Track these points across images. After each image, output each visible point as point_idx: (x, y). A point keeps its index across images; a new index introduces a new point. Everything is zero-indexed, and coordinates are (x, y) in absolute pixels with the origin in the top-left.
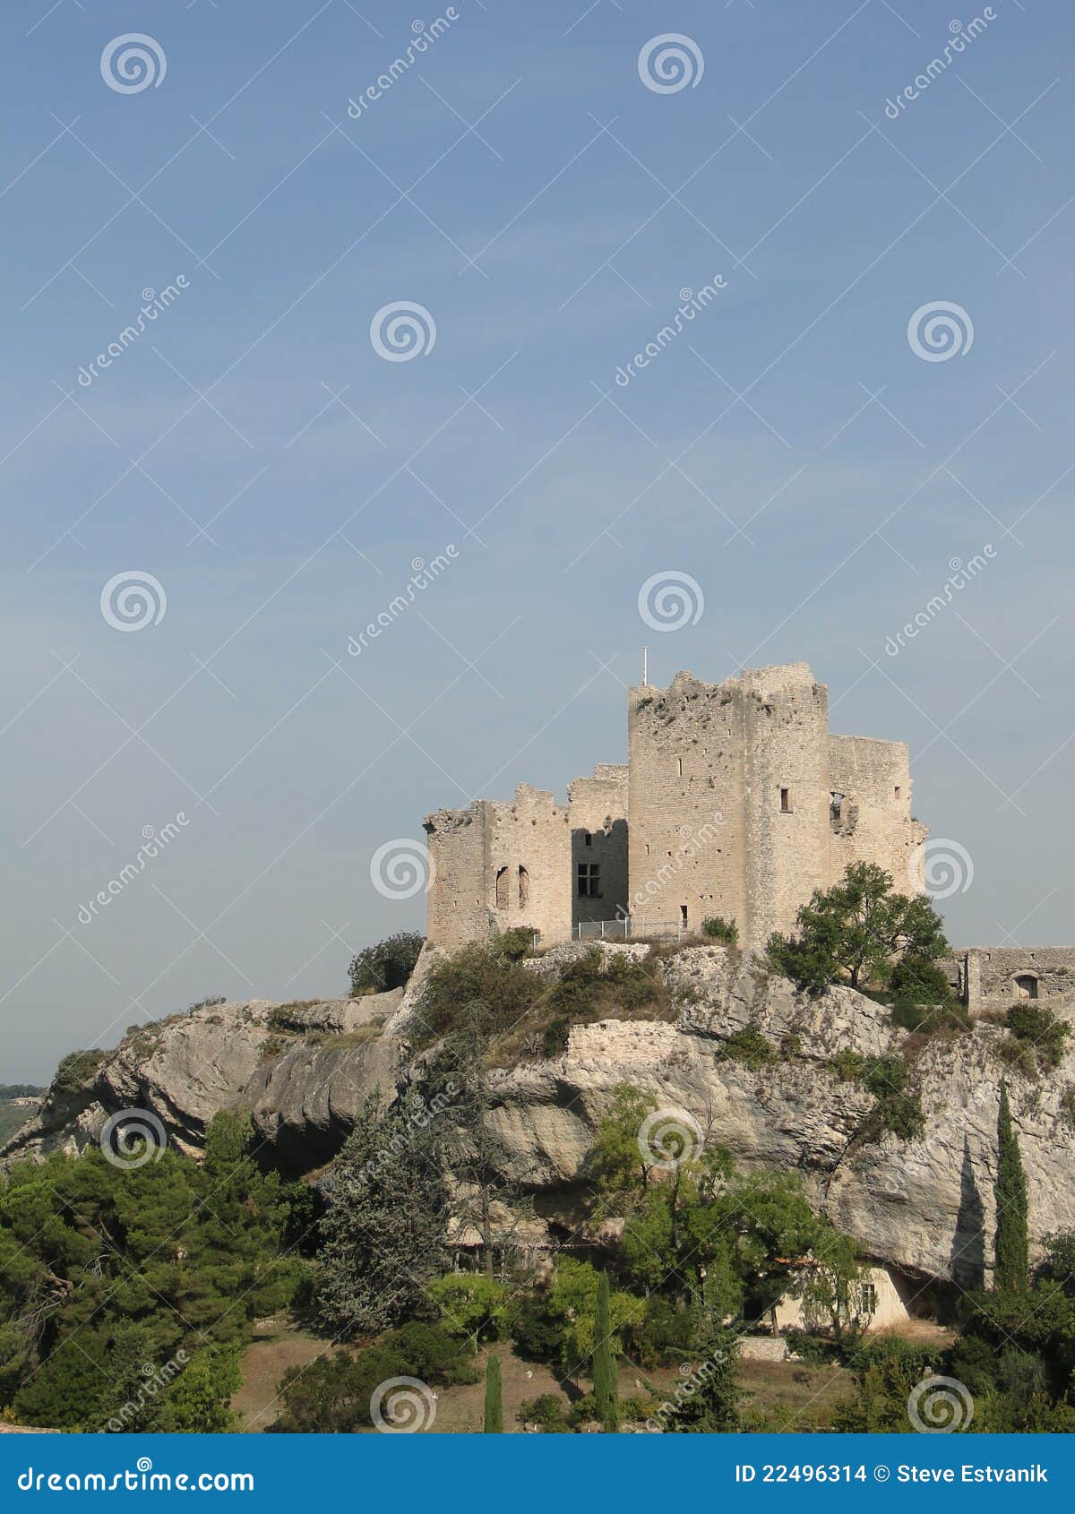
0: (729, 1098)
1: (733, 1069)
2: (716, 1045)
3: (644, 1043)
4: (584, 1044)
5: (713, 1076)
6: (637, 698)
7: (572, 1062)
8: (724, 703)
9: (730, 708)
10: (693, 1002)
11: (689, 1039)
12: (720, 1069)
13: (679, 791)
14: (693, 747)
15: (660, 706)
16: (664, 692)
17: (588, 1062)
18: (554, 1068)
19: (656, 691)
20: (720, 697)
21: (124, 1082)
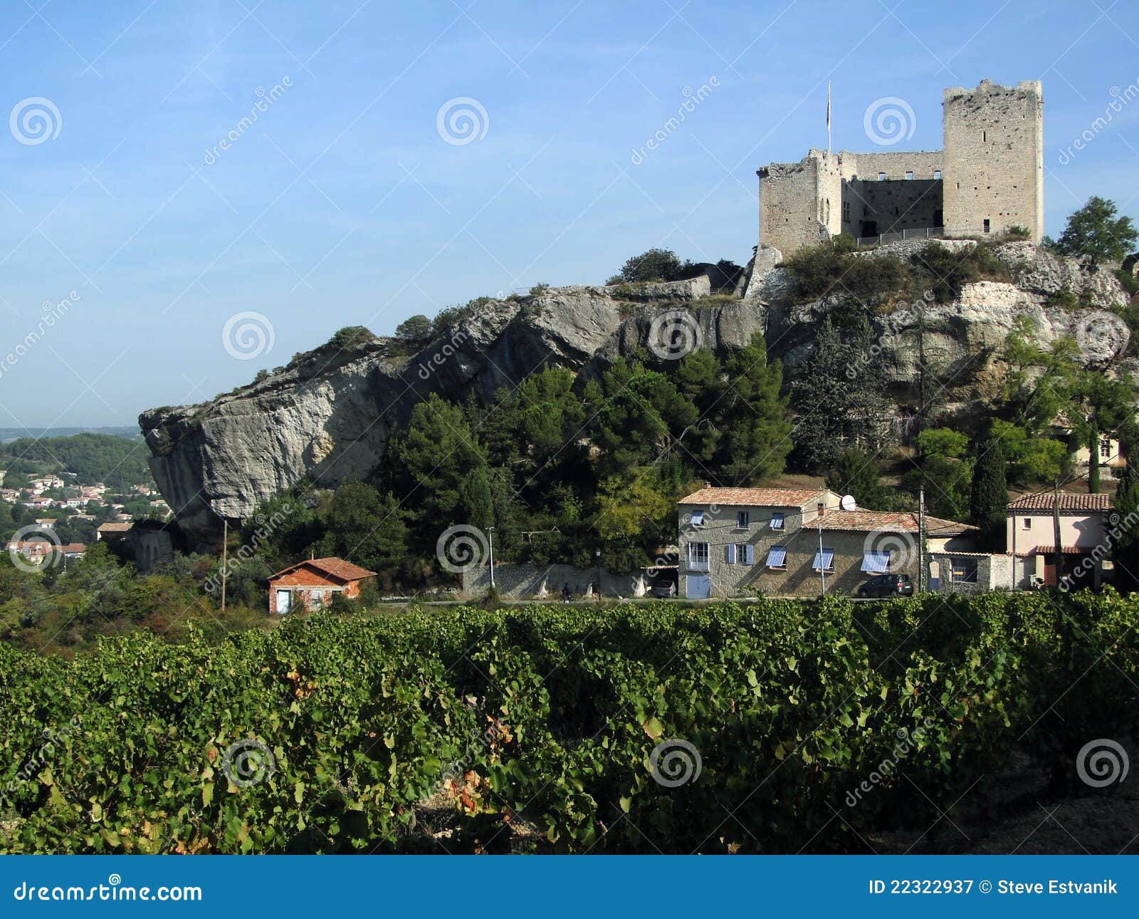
0: (1052, 329)
1: (1059, 312)
2: (1042, 299)
3: (1003, 296)
4: (972, 295)
5: (1043, 316)
6: (950, 95)
7: (963, 305)
8: (1020, 99)
9: (1024, 103)
10: (1029, 272)
11: (1025, 295)
12: (1047, 312)
13: (983, 151)
14: (995, 125)
15: (969, 100)
16: (973, 91)
17: (975, 305)
18: (951, 309)
19: (966, 91)
20: (1016, 95)
21: (483, 334)
